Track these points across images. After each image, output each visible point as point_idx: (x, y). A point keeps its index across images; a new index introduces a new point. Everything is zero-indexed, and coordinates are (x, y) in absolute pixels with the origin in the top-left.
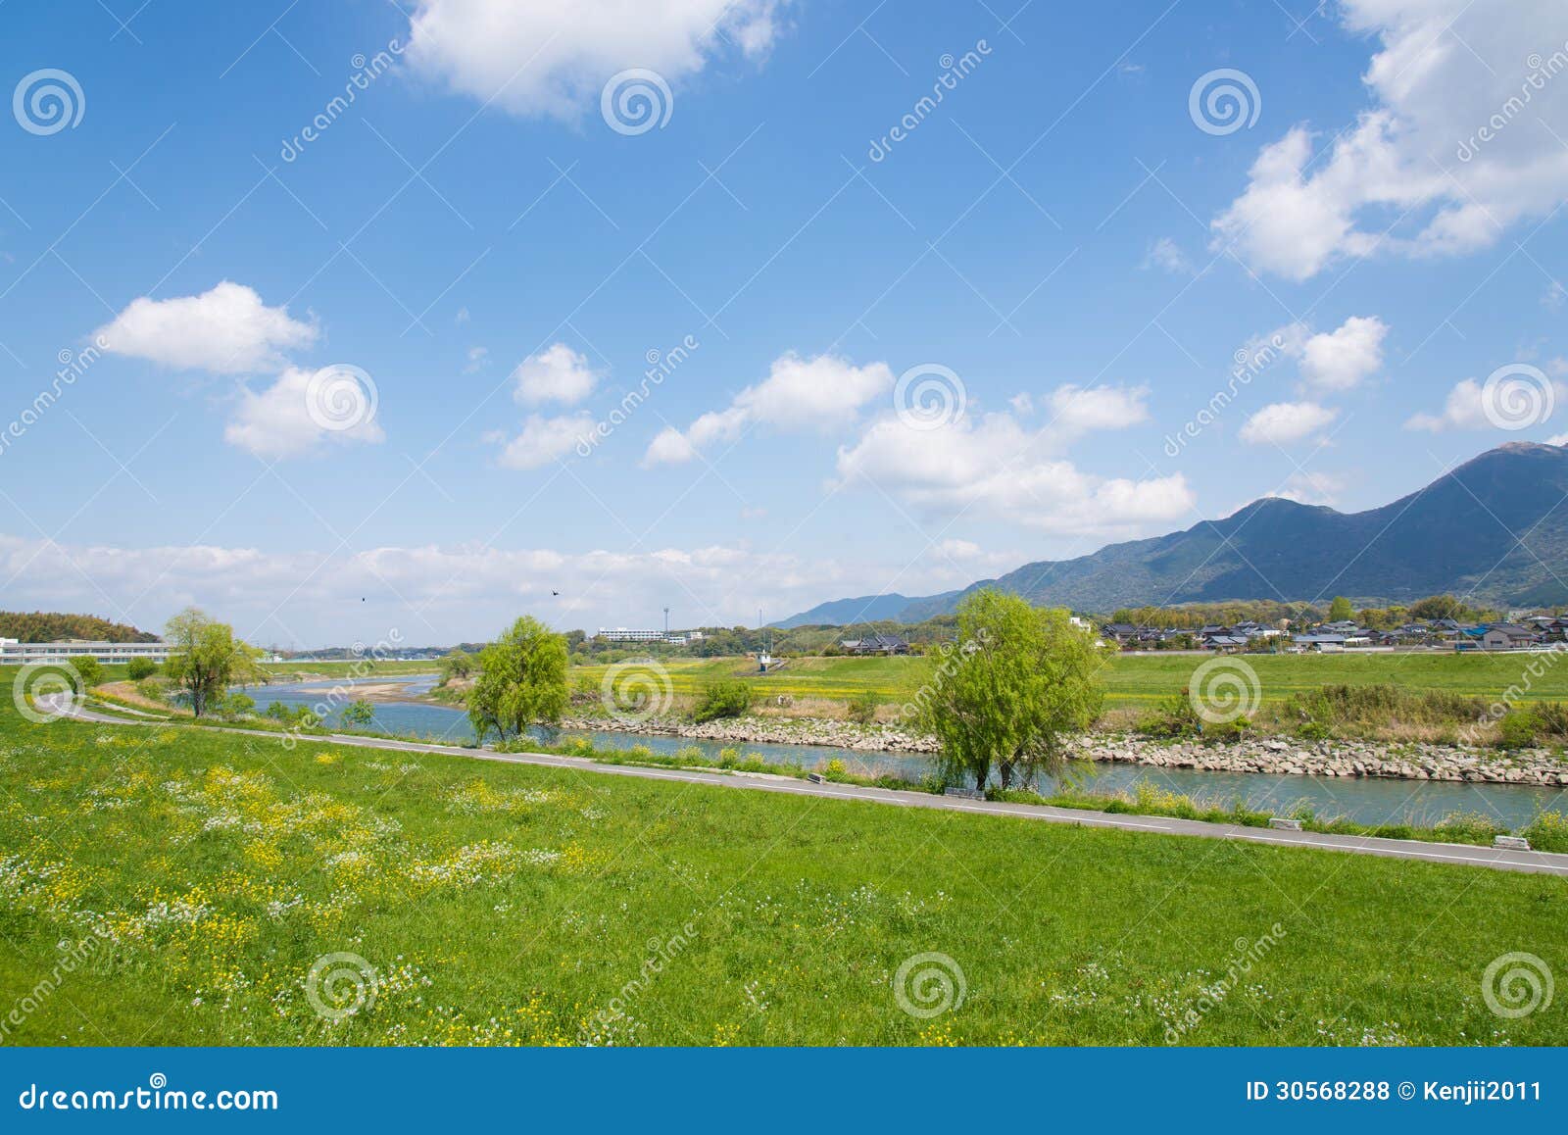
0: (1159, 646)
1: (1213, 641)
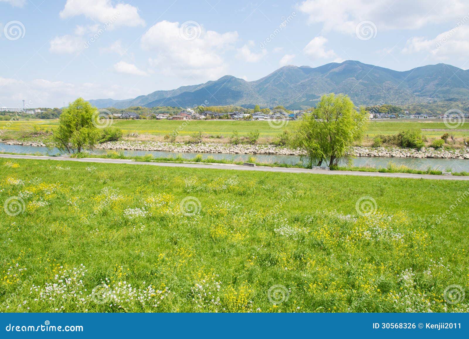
0: (220, 118)
1: (234, 117)
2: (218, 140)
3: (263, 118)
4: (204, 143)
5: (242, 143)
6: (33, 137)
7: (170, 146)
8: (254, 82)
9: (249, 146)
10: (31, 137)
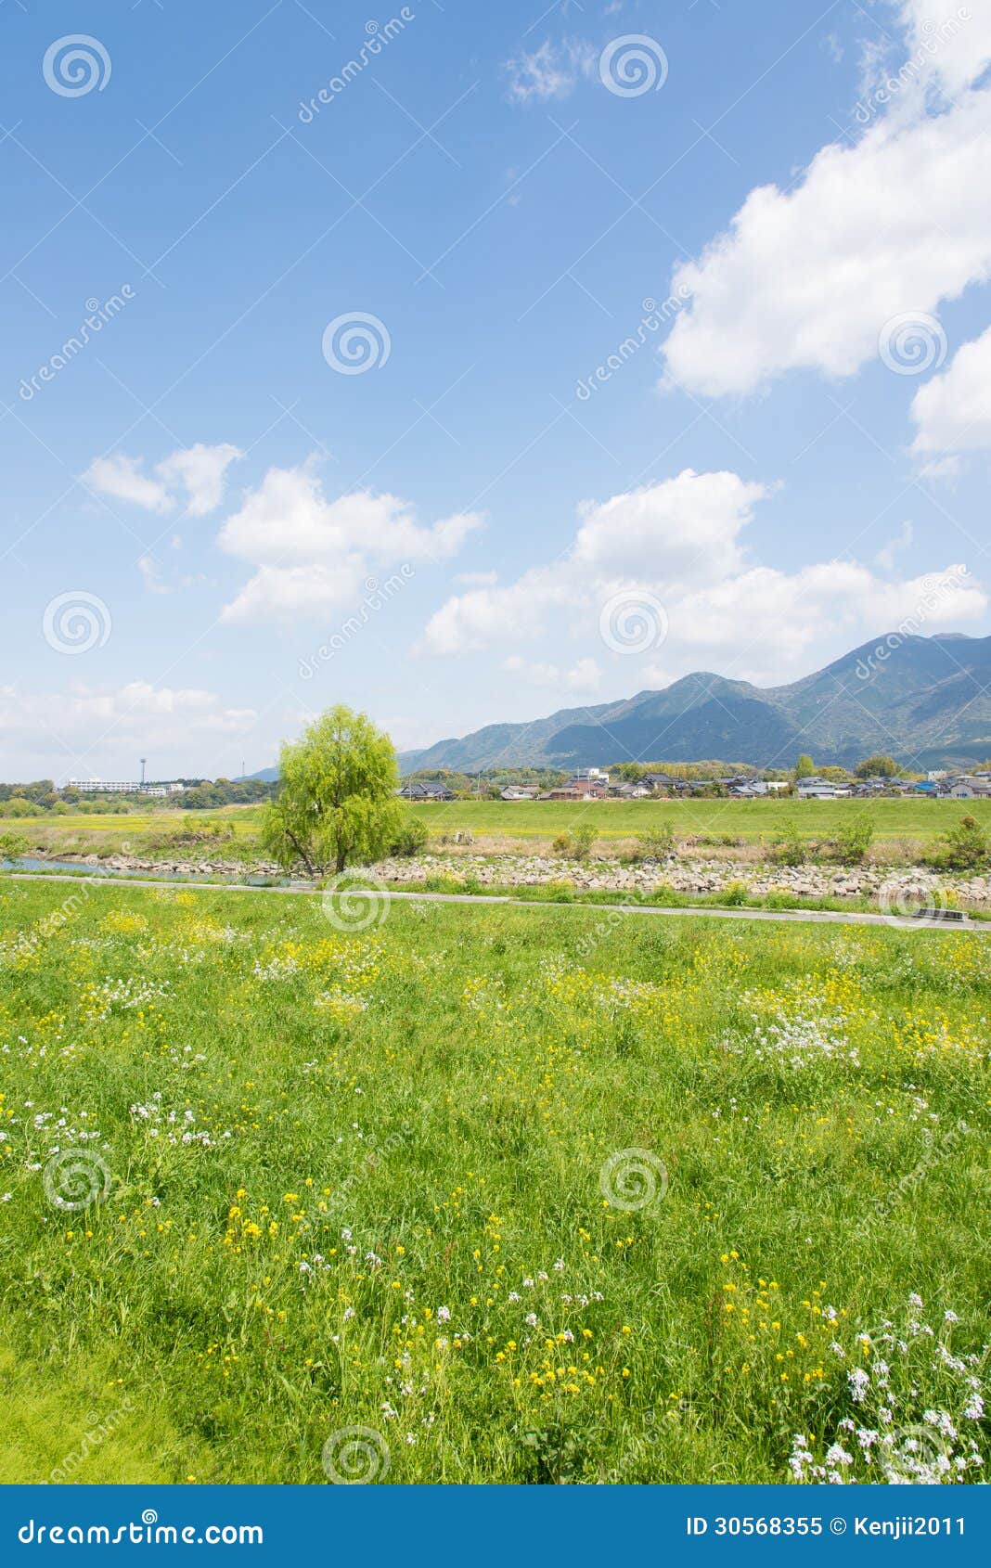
0: (695, 794)
1: (737, 791)
2: (729, 852)
3: (833, 794)
4: (685, 863)
5: (815, 861)
6: (180, 846)
7: (575, 870)
8: (782, 689)
9: (840, 871)
10: (174, 847)
